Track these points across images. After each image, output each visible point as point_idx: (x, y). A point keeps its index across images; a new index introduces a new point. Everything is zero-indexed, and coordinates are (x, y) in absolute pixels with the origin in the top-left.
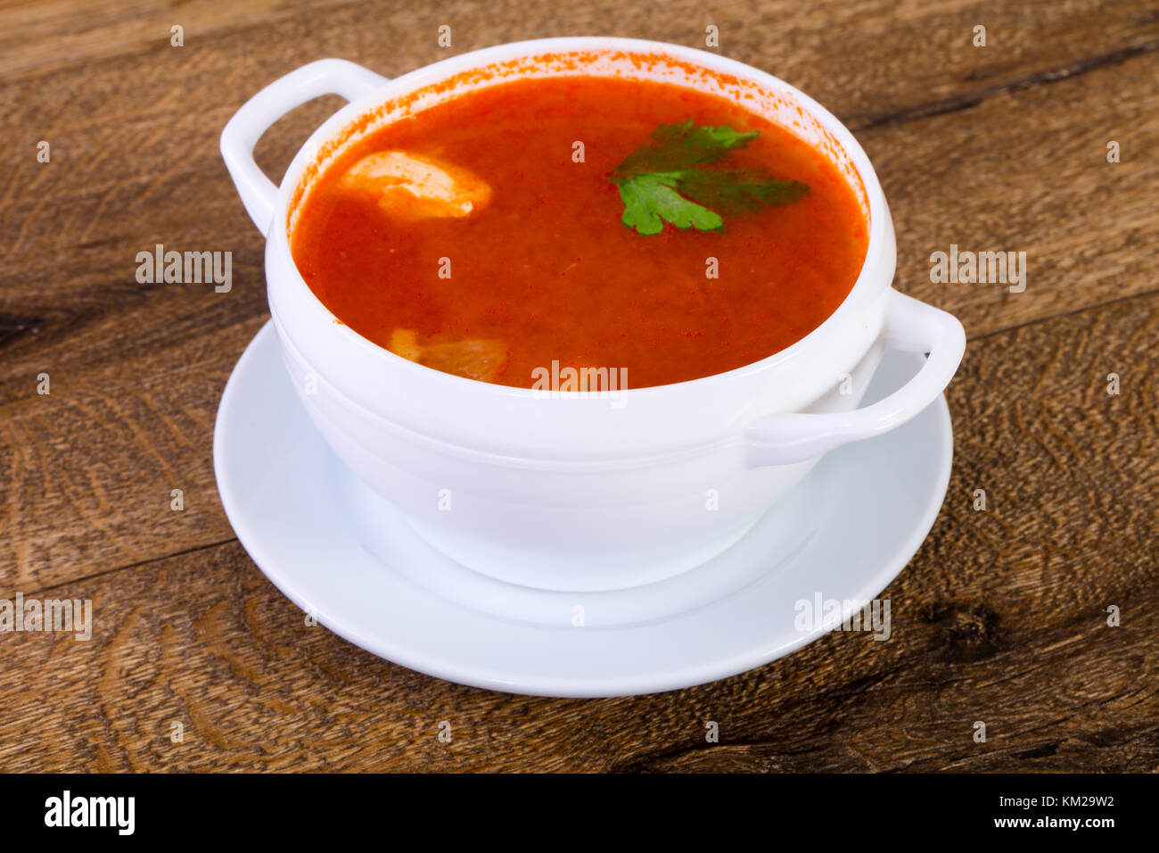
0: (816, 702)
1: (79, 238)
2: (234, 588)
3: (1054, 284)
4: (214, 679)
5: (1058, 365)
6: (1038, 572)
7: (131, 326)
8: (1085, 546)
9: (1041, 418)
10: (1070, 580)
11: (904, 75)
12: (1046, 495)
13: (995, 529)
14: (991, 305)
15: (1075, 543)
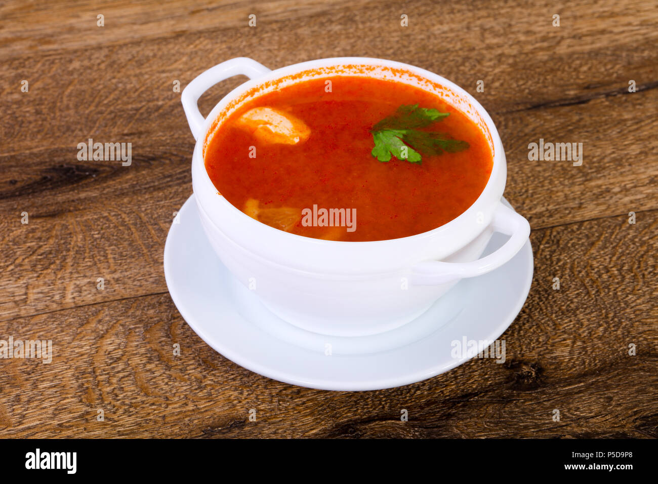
0: (443, 403)
1: (123, 130)
2: (168, 316)
3: (608, 200)
4: (150, 360)
5: (600, 243)
6: (569, 349)
7: (141, 178)
8: (595, 338)
9: (586, 269)
10: (584, 355)
11: (553, 83)
12: (581, 310)
13: (551, 325)
14: (572, 208)
15: (590, 336)
